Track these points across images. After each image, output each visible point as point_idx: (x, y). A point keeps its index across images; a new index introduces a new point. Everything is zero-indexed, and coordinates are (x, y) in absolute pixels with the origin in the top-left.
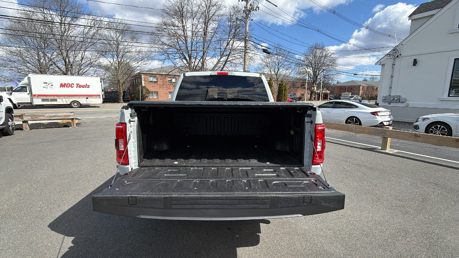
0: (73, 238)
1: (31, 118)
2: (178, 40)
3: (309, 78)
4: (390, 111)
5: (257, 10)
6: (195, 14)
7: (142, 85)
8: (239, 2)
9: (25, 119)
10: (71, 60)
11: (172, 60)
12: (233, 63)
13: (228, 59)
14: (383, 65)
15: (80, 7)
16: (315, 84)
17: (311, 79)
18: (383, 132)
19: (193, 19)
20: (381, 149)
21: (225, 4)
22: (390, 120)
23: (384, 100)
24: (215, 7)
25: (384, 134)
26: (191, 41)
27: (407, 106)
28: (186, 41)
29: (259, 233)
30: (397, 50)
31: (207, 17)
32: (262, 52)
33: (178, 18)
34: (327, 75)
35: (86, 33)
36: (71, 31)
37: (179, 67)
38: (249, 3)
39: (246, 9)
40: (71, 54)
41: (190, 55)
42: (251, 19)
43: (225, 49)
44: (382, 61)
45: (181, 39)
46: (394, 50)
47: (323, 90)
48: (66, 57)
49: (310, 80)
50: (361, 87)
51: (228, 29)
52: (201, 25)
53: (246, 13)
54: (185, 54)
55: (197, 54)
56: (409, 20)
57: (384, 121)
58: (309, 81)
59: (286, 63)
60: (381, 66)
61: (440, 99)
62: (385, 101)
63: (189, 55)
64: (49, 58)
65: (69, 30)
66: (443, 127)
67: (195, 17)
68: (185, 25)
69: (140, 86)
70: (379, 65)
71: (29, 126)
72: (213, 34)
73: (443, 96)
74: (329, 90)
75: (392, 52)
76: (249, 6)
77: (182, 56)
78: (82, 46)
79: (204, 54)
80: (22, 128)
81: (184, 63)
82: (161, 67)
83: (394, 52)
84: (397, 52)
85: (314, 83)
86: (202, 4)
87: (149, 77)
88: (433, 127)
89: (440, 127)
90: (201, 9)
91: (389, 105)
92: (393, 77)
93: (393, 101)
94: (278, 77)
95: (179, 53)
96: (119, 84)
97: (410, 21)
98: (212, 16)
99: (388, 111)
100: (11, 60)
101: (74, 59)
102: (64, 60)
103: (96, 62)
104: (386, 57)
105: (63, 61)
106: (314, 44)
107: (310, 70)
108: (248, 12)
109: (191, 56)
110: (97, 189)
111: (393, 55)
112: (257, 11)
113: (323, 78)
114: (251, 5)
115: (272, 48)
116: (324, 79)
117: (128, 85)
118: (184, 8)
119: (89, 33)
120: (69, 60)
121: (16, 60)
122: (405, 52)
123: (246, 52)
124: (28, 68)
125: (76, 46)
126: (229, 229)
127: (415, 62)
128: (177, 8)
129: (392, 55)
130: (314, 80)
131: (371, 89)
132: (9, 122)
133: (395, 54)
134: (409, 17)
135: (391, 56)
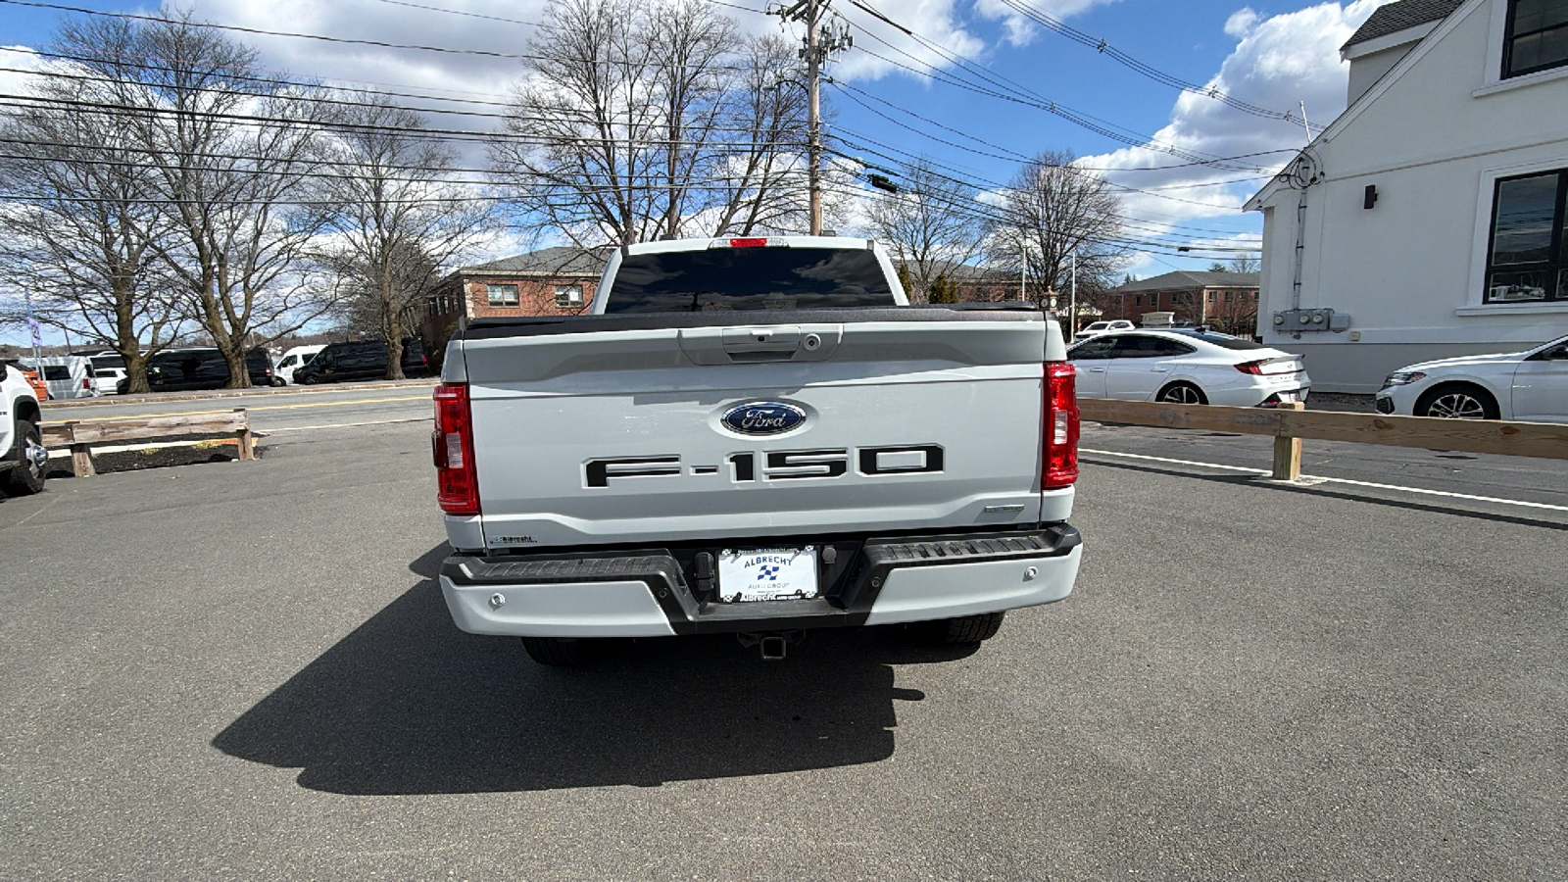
0: (299, 771)
1: (98, 433)
2: (585, 157)
3: (1032, 269)
4: (1297, 360)
5: (846, 47)
6: (638, 69)
7: (466, 315)
8: (783, 24)
9: (80, 437)
10: (220, 239)
11: (564, 225)
12: (773, 228)
13: (754, 214)
14: (1269, 211)
15: (246, 58)
16: (1052, 290)
17: (1037, 274)
18: (1276, 420)
19: (632, 86)
20: (1273, 477)
21: (736, 32)
22: (1298, 387)
23: (1280, 326)
24: (703, 44)
25: (1277, 427)
26: (627, 159)
27: (1355, 342)
28: (611, 161)
29: (891, 726)
30: (1311, 158)
31: (679, 78)
32: (870, 185)
33: (579, 83)
34: (1089, 255)
35: (268, 145)
36: (218, 141)
37: (591, 250)
38: (818, 27)
39: (807, 46)
40: (220, 219)
41: (626, 208)
42: (828, 78)
43: (746, 180)
44: (1263, 197)
45: (595, 153)
46: (1301, 160)
47: (1078, 308)
48: (202, 231)
49: (1033, 274)
50: (1205, 293)
51: (752, 115)
52: (661, 105)
53: (808, 59)
54: (608, 205)
55: (650, 204)
56: (1342, 60)
57: (1280, 392)
58: (1032, 279)
59: (951, 221)
60: (1261, 215)
61: (1459, 313)
62: (1282, 327)
63: (621, 206)
64: (140, 236)
65: (207, 139)
66: (1468, 398)
67: (638, 81)
68: (605, 108)
69: (461, 319)
70: (1257, 209)
71: (94, 460)
72: (700, 135)
73: (1466, 303)
74: (1098, 308)
75: (1295, 168)
76: (817, 36)
77: (599, 211)
78: (254, 189)
79: (672, 202)
80: (69, 470)
81: (609, 236)
82: (527, 251)
83: (1301, 165)
84: (1311, 166)
85: (1046, 285)
86: (658, 35)
87: (489, 288)
88: (1438, 401)
89: (1461, 399)
90: (656, 50)
91: (1296, 341)
92: (1302, 247)
93: (1308, 327)
94: (928, 270)
95: (589, 201)
96: (388, 317)
97: (1347, 63)
98: (697, 73)
99: (1291, 359)
100: (10, 248)
101: (230, 237)
102: (194, 240)
103: (305, 245)
104: (1278, 185)
105: (192, 244)
106: (1041, 156)
107: (1033, 244)
108: (815, 53)
109: (629, 210)
110: (354, 632)
111: (1299, 177)
112: (844, 49)
113: (1076, 268)
114: (823, 31)
115: (900, 172)
116: (1079, 270)
117: (417, 318)
118: (598, 51)
119: (279, 145)
120: (212, 241)
121: (28, 248)
122: (1334, 163)
123: (815, 187)
124: (71, 274)
125: (235, 193)
126: (797, 719)
127: (1371, 197)
128: (573, 51)
129: (1294, 175)
130: (1046, 276)
131: (1238, 296)
132: (28, 450)
133: (1304, 173)
134: (1341, 50)
135: (1292, 178)
